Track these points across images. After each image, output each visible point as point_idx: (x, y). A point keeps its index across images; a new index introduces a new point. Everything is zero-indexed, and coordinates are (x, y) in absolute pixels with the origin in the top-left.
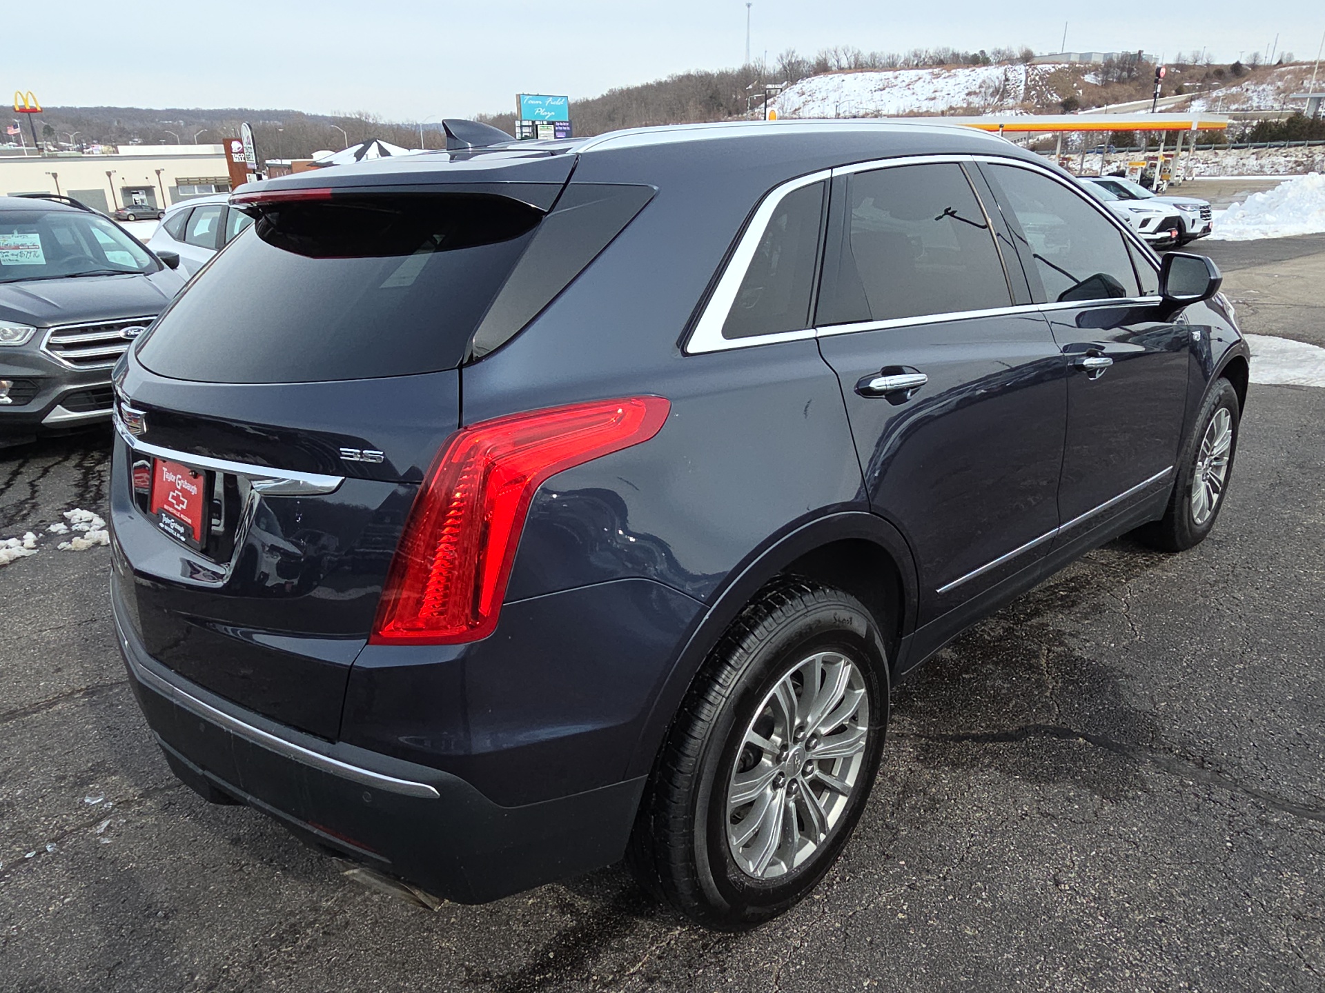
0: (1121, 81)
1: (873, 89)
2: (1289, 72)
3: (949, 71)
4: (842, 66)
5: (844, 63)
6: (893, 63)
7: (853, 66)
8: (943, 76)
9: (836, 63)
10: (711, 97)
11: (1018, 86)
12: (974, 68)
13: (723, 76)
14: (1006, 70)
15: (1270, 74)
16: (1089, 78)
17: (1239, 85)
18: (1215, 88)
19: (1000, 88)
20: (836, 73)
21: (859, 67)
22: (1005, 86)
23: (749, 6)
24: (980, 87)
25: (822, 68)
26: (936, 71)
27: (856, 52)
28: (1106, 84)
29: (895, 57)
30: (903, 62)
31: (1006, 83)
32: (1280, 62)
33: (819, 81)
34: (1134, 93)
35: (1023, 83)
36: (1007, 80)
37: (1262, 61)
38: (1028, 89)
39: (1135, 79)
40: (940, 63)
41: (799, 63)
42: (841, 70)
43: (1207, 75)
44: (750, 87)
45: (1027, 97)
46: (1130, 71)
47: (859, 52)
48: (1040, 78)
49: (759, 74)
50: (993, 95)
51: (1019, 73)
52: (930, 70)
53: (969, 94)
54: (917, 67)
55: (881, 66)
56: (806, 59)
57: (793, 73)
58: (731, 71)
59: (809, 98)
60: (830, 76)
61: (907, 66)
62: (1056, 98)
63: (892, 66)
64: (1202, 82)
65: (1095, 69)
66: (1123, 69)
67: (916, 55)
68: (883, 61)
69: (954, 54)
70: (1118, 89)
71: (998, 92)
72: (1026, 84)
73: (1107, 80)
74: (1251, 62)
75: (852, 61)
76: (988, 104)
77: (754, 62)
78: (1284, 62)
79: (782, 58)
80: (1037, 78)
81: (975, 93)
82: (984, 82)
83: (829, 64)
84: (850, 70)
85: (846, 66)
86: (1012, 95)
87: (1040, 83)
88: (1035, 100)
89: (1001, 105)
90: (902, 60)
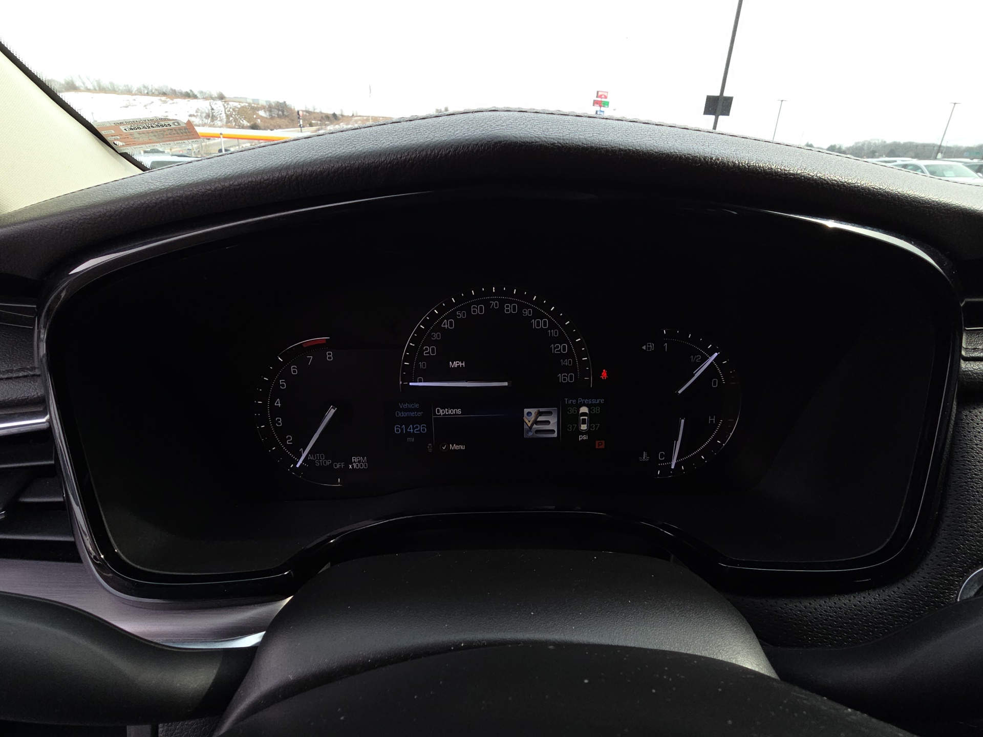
0: (279, 116)
2: (359, 120)
3: (172, 100)
4: (89, 88)
5: (90, 87)
6: (129, 90)
7: (97, 89)
8: (169, 103)
9: (82, 85)
11: (221, 114)
12: (189, 99)
14: (210, 103)
15: (351, 120)
16: (262, 113)
17: (339, 124)
18: (328, 125)
19: (209, 114)
20: (84, 91)
21: (102, 90)
22: (213, 113)
24: (197, 112)
26: (163, 98)
27: (98, 80)
28: (272, 118)
29: (130, 86)
30: (137, 90)
31: (213, 111)
32: (353, 115)
34: (288, 123)
35: (223, 112)
36: (213, 109)
37: (345, 114)
38: (227, 116)
39: (286, 116)
40: (164, 94)
42: (88, 90)
43: (322, 117)
45: (228, 121)
46: (283, 112)
47: (100, 80)
48: (233, 110)
50: (206, 117)
51: (219, 106)
52: (159, 98)
53: (190, 116)
54: (148, 94)
55: (120, 91)
61: (140, 93)
62: (245, 123)
63: (129, 92)
64: (320, 121)
65: (263, 108)
66: (279, 110)
67: (145, 87)
68: (121, 88)
69: (172, 90)
70: (279, 121)
71: (209, 116)
72: (226, 113)
73: (271, 115)
75: (96, 85)
76: (205, 123)
78: (355, 115)
80: (231, 110)
81: (194, 116)
82: (198, 109)
83: (77, 85)
84: (94, 91)
85: (92, 88)
86: (219, 119)
87: (234, 113)
88: (234, 124)
89: (214, 124)
90: (135, 89)
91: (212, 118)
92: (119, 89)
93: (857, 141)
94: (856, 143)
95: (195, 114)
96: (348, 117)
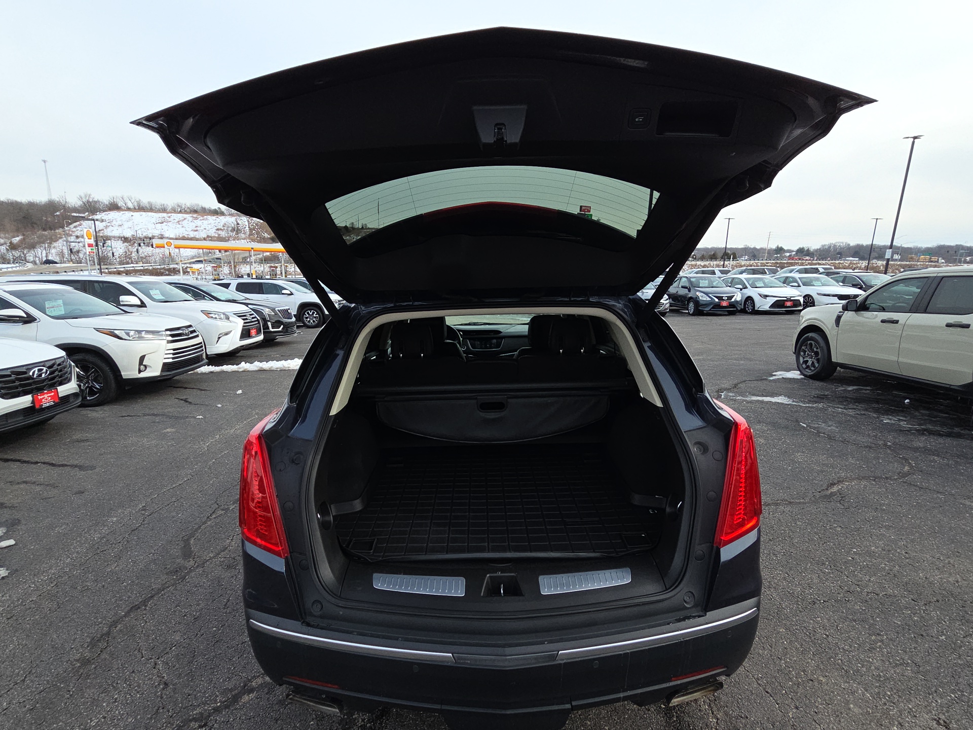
1: (155, 223)
3: (203, 216)
4: (129, 207)
5: (130, 205)
6: (164, 209)
7: (137, 208)
8: (200, 219)
9: (124, 205)
10: (24, 217)
11: (245, 228)
12: (217, 216)
13: (31, 205)
14: (236, 219)
17: (349, 236)
19: (235, 228)
20: (126, 211)
21: (141, 208)
22: (237, 227)
23: (45, 161)
24: (223, 226)
25: (114, 207)
26: (195, 215)
27: (138, 200)
29: (165, 205)
30: (171, 209)
32: (363, 227)
33: (113, 215)
35: (247, 226)
36: (238, 224)
38: (251, 230)
40: (195, 212)
41: (96, 202)
42: (129, 209)
44: (58, 213)
45: (251, 234)
47: (140, 200)
48: (256, 224)
49: (64, 206)
50: (231, 231)
51: (243, 221)
52: (191, 215)
53: (218, 230)
54: (180, 212)
55: (157, 210)
56: (100, 199)
57: (91, 208)
58: (38, 202)
59: (109, 224)
60: (122, 212)
61: (174, 211)
62: (267, 236)
63: (164, 210)
67: (178, 206)
68: (158, 207)
69: (202, 208)
71: (234, 230)
72: (249, 227)
74: (351, 226)
75: (136, 205)
76: (230, 236)
77: (58, 198)
79: (81, 198)
80: (254, 224)
81: (221, 229)
82: (225, 224)
83: (119, 205)
84: (135, 210)
85: (132, 207)
86: (243, 232)
87: (257, 227)
88: (256, 236)
89: (238, 237)
90: (170, 208)
91: (237, 231)
92: (156, 208)
93: (823, 244)
94: (823, 246)
95: (222, 228)
96: (358, 229)
